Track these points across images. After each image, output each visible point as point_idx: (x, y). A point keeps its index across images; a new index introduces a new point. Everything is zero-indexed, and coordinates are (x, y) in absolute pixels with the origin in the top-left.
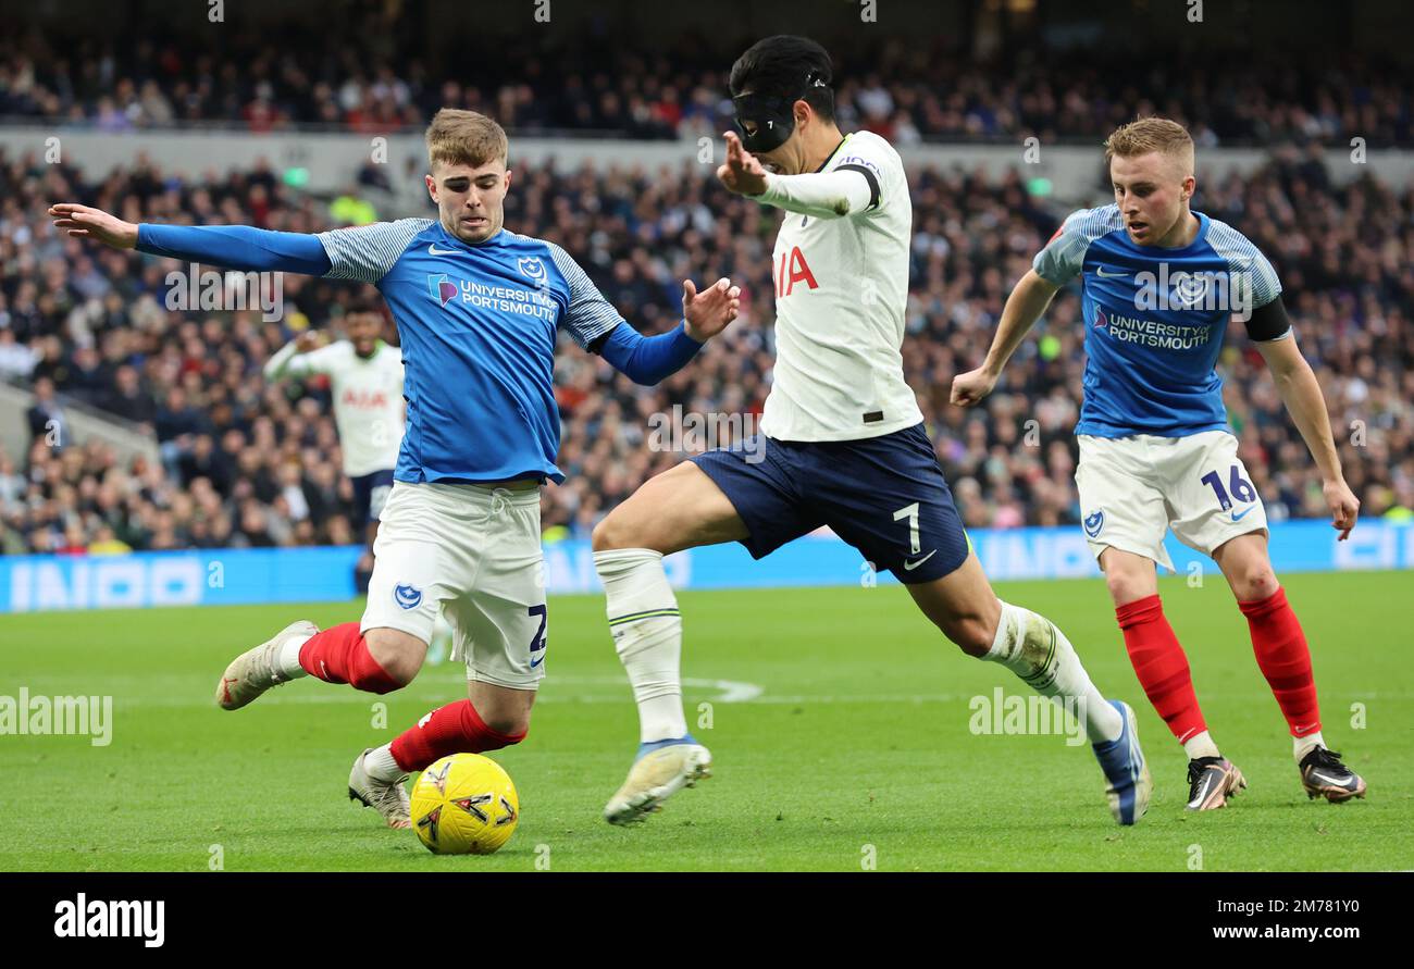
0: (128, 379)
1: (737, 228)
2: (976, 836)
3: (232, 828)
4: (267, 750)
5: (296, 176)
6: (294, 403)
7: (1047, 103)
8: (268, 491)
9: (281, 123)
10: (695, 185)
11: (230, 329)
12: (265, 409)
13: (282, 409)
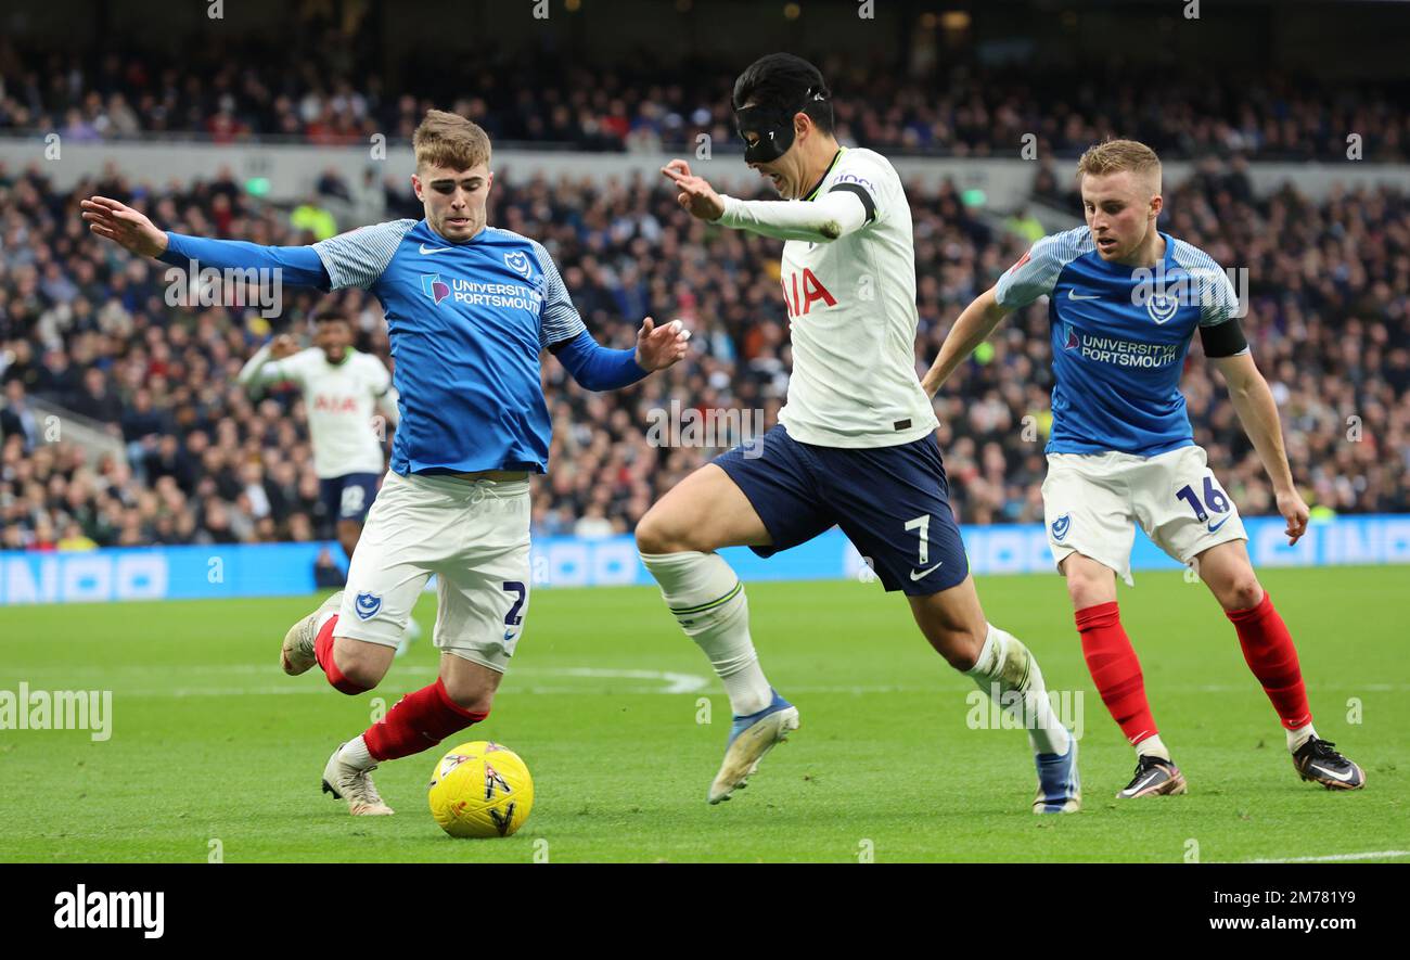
0: (95, 381)
1: (683, 236)
2: (913, 823)
3: (197, 815)
4: (230, 740)
5: (258, 186)
6: (256, 405)
7: (981, 118)
8: (230, 489)
9: (243, 135)
10: (643, 195)
11: (194, 333)
12: (228, 411)
13: (244, 411)
